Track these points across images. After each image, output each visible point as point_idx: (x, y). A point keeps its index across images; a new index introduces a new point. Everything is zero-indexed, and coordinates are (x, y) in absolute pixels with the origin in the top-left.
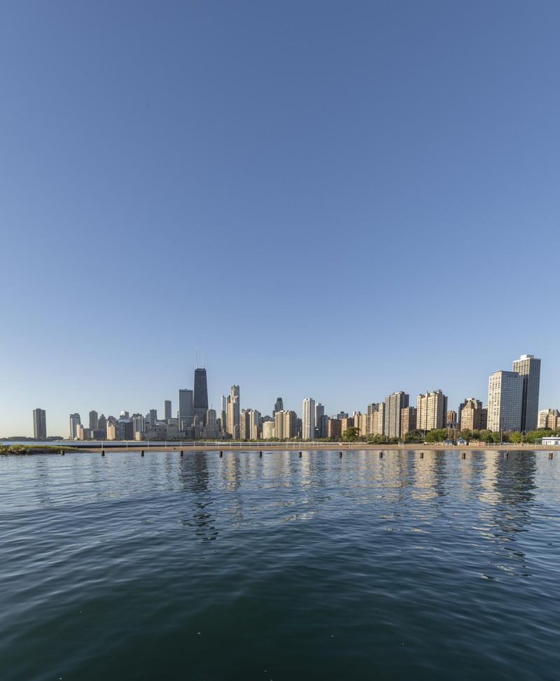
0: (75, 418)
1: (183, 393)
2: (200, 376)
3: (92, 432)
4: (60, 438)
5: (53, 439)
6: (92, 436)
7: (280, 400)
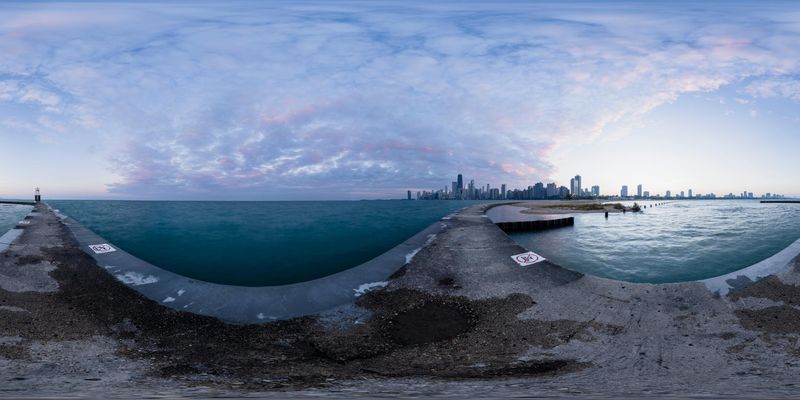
0: (419, 193)
1: (454, 183)
2: (460, 177)
3: (424, 198)
5: (413, 200)
7: (488, 185)
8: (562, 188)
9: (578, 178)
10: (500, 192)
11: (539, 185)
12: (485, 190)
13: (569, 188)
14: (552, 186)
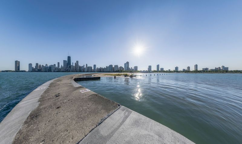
0: (30, 65)
1: (64, 61)
2: (69, 58)
3: (37, 69)
4: (25, 71)
5: (22, 71)
6: (37, 70)
7: (87, 64)
8: (121, 67)
9: (128, 63)
10: (93, 69)
11: (111, 66)
12: (85, 67)
13: (124, 67)
14: (116, 66)
